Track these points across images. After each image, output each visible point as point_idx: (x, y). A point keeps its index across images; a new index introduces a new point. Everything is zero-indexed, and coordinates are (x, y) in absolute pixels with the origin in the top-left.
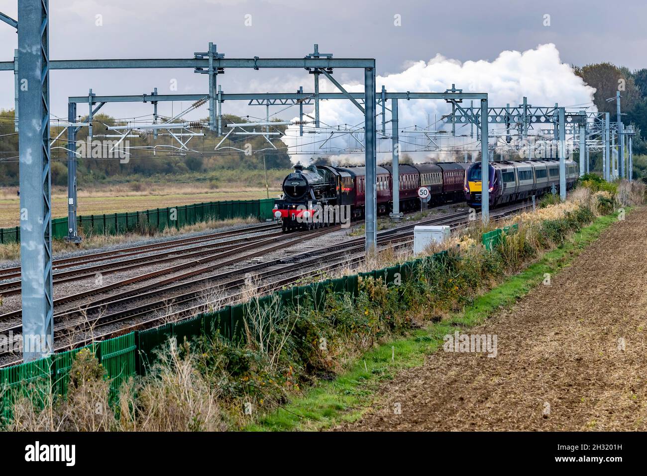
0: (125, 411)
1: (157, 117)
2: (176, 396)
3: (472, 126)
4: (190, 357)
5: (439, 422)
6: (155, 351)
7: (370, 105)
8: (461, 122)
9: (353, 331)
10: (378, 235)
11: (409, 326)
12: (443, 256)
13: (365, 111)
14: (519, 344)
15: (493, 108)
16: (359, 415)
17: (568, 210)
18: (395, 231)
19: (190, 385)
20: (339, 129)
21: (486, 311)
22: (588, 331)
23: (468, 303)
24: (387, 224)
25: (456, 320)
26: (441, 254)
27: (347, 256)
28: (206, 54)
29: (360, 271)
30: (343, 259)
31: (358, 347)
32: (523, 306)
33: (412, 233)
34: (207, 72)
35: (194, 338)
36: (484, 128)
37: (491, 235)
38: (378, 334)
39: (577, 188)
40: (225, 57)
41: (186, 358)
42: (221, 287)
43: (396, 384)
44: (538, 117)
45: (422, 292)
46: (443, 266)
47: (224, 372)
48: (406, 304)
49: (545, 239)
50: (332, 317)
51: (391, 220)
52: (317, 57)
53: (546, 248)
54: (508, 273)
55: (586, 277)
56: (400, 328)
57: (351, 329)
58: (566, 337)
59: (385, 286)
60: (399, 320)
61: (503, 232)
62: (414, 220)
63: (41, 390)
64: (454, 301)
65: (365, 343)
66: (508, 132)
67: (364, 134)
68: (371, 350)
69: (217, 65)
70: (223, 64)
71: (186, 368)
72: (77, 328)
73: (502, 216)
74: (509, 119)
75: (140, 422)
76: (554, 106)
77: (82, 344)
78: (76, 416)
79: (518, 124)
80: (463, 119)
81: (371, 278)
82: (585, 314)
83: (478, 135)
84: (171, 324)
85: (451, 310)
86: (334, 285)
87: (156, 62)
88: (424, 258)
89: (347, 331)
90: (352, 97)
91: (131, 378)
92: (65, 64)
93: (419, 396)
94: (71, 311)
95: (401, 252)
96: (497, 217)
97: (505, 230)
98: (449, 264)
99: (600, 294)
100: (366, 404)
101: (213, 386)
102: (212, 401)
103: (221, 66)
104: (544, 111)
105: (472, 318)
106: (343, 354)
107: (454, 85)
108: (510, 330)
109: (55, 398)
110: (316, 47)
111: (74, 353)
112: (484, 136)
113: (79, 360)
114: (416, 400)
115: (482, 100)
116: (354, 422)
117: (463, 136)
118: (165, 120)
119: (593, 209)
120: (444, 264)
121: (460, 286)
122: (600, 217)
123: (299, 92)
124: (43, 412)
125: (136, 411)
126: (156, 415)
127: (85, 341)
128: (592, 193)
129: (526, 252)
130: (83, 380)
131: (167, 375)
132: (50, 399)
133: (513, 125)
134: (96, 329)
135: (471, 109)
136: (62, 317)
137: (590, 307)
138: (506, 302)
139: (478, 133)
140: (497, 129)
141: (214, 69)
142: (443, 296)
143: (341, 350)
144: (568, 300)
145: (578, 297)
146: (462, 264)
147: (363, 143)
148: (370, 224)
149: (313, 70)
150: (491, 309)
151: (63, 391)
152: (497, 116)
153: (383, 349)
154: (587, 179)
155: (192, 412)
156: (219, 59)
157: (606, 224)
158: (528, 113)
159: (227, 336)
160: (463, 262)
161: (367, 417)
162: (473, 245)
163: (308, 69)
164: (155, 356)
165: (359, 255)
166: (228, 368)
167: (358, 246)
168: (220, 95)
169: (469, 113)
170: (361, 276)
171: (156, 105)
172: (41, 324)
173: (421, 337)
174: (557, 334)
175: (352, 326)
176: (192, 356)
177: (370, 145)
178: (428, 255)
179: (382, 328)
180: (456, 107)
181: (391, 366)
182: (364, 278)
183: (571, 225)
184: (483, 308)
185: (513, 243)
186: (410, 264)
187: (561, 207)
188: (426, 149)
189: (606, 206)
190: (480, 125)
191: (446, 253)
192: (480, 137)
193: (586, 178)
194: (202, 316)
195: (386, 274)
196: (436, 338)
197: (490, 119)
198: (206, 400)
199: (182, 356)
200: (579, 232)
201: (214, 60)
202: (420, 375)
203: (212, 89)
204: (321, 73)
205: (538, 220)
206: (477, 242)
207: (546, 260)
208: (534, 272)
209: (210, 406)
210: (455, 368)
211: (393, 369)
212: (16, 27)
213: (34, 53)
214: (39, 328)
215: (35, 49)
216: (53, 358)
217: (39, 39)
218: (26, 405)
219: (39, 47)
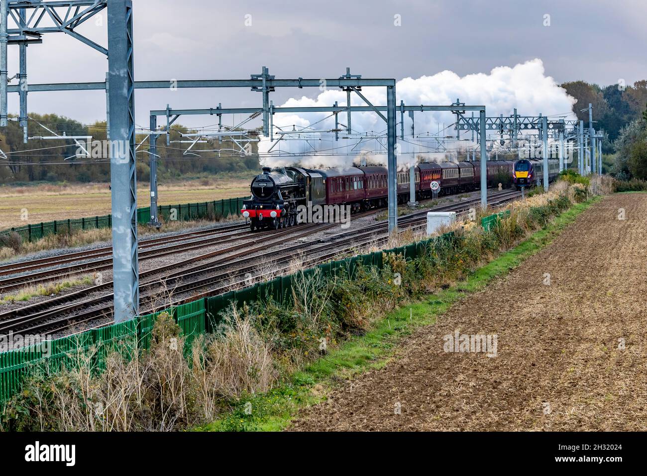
0: (197, 362)
1: (221, 126)
2: (237, 349)
3: (473, 132)
4: (248, 318)
5: (448, 369)
6: (220, 314)
7: (391, 115)
8: (464, 129)
9: (379, 296)
10: (398, 220)
11: (423, 292)
12: (451, 236)
13: (388, 121)
14: (511, 306)
15: (490, 118)
16: (384, 364)
17: (550, 199)
18: (412, 216)
19: (249, 341)
20: (367, 135)
21: (485, 280)
22: (567, 295)
23: (471, 273)
24: (406, 211)
25: (461, 288)
26: (449, 235)
27: (374, 236)
28: (260, 76)
29: (384, 249)
30: (371, 238)
31: (383, 309)
32: (515, 276)
33: (426, 218)
34: (261, 90)
35: (252, 303)
36: (483, 134)
37: (489, 219)
38: (399, 299)
39: (558, 181)
40: (275, 78)
41: (246, 319)
42: (273, 261)
43: (414, 339)
44: (526, 125)
45: (434, 265)
46: (451, 244)
47: (275, 330)
48: (421, 274)
49: (532, 222)
50: (362, 285)
51: (409, 207)
52: (349, 78)
53: (533, 229)
54: (502, 249)
55: (565, 252)
56: (416, 294)
57: (377, 295)
58: (549, 300)
59: (404, 260)
60: (415, 287)
61: (498, 217)
62: (427, 207)
63: (129, 345)
64: (459, 272)
65: (388, 306)
66: (502, 137)
67: (386, 139)
68: (393, 311)
69: (269, 84)
70: (274, 84)
71: (245, 326)
72: (159, 295)
73: (498, 204)
74: (502, 126)
75: (209, 371)
76: (538, 115)
77: (163, 308)
78: (158, 366)
79: (510, 131)
80: (466, 127)
81: (393, 254)
82: (565, 282)
83: (478, 139)
84: (233, 292)
85: (457, 279)
86: (364, 260)
87: (220, 82)
88: (435, 238)
89: (374, 297)
90: (377, 109)
91: (201, 336)
92: (147, 85)
93: (432, 348)
94: (153, 281)
95: (417, 233)
96: (494, 205)
97: (500, 215)
98: (455, 242)
99: (577, 266)
100: (390, 355)
101: (267, 341)
102: (266, 352)
103: (273, 85)
104: (531, 120)
105: (474, 286)
106: (371, 315)
107: (458, 100)
108: (504, 295)
109: (140, 352)
110: (348, 69)
111: (156, 315)
112: (482, 140)
113: (159, 321)
114: (430, 352)
115: (481, 111)
116: (380, 369)
117: (465, 140)
118: (228, 129)
119: (571, 198)
120: (451, 242)
121: (464, 260)
122: (576, 204)
123: (334, 106)
124: (130, 363)
125: (206, 362)
126: (222, 365)
127: (165, 305)
128: (569, 185)
129: (517, 232)
130: (163, 337)
131: (231, 333)
132: (136, 353)
133: (506, 131)
134: (173, 296)
135: (472, 118)
136: (146, 287)
137: (568, 276)
138: (501, 272)
139: (477, 138)
140: (493, 134)
141: (267, 87)
142: (451, 268)
143: (369, 311)
144: (551, 271)
145: (559, 269)
146: (466, 242)
147: (386, 146)
148: (392, 210)
149: (346, 88)
150: (489, 278)
151: (147, 346)
152: (493, 124)
153: (402, 310)
154: (566, 174)
155: (250, 362)
156: (271, 80)
157: (581, 209)
158: (518, 121)
159: (279, 301)
160: (466, 241)
161: (390, 365)
162: (474, 227)
163: (341, 87)
164: (221, 317)
165: (383, 236)
166: (280, 326)
167: (383, 229)
168: (271, 109)
169: (471, 122)
170: (385, 252)
171: (220, 117)
172: (129, 293)
173: (433, 301)
174: (542, 298)
175: (378, 292)
176: (250, 317)
177: (391, 148)
178: (439, 235)
179: (402, 294)
180: (460, 117)
181: (410, 324)
182: (388, 254)
183: (553, 211)
184: (483, 277)
185: (506, 225)
186: (424, 242)
187: (544, 197)
188: (436, 151)
189: (581, 195)
190: (479, 131)
191: (453, 234)
192: (479, 140)
193: (564, 173)
194: (258, 285)
195: (405, 251)
196: (445, 302)
197: (487, 126)
198: (261, 351)
199: (242, 317)
200: (559, 216)
201: (266, 80)
202: (432, 331)
203: (265, 104)
204: (352, 90)
205: (526, 207)
206: (478, 225)
207: (533, 239)
208: (524, 248)
209: (265, 357)
210: (460, 325)
211: (411, 327)
212: (107, 54)
213: (122, 75)
214: (127, 296)
215: (123, 72)
216: (139, 320)
217: (126, 64)
218: (116, 358)
219: (126, 70)
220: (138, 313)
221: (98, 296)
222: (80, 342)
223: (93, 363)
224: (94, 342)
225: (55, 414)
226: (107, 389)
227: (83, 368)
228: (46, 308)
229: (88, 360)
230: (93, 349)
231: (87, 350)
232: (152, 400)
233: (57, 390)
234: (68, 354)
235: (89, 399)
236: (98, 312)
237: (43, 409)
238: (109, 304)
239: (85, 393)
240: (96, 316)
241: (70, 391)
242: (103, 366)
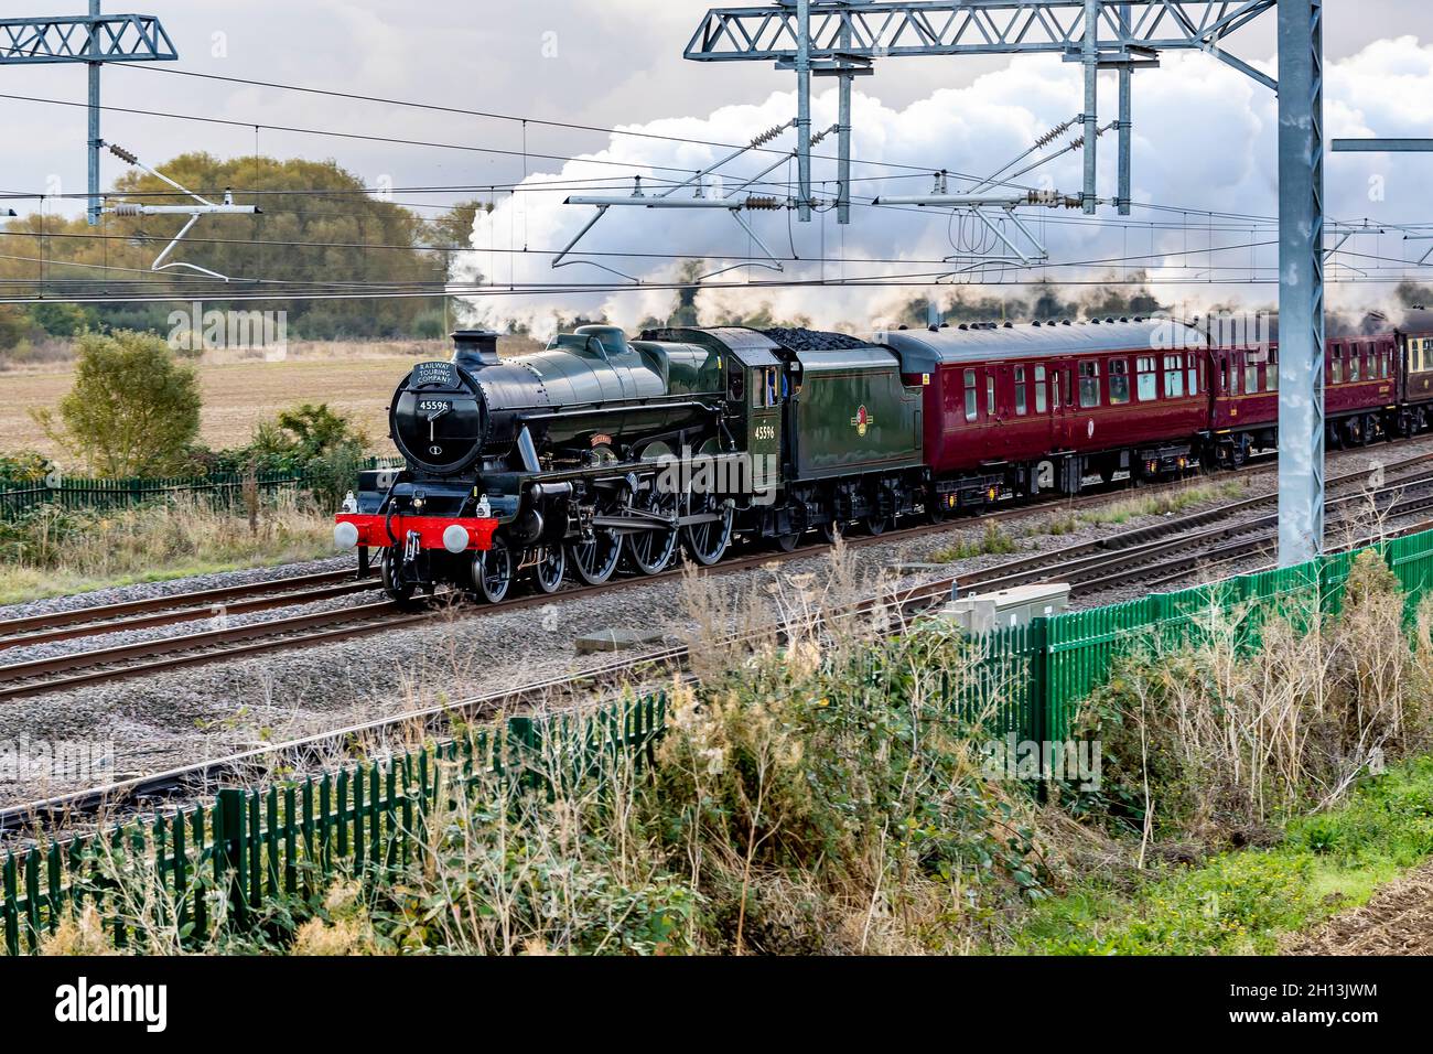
63: (1304, 606)
72: (1360, 519)
77: (1366, 543)
78: (1354, 645)
94: (1350, 495)
109: (1324, 619)
111: (1353, 555)
113: (1360, 566)
124: (1306, 638)
127: (1370, 538)
130: (1366, 594)
132: (1317, 620)
134: (1386, 521)
136: (1336, 504)
151: (1335, 609)
172: (1306, 514)
212: (1276, 89)
213: (1302, 127)
214: (1303, 518)
215: (1303, 122)
216: (1323, 561)
217: (1309, 107)
218: (1281, 627)
219: (1309, 118)
220: (1321, 550)
221: (1250, 517)
222: (1216, 597)
223: (1239, 635)
224: (1242, 599)
225: (1168, 723)
226: (1262, 683)
227: (1220, 644)
228: (1157, 538)
229: (1231, 631)
230: (1240, 612)
231: (1229, 613)
232: (1342, 705)
233: (1174, 681)
234: (1194, 619)
235: (1230, 699)
236: (1252, 545)
237: (1148, 715)
238: (1270, 532)
239: (1224, 688)
240: (1246, 553)
241: (1197, 684)
242: (1257, 641)
